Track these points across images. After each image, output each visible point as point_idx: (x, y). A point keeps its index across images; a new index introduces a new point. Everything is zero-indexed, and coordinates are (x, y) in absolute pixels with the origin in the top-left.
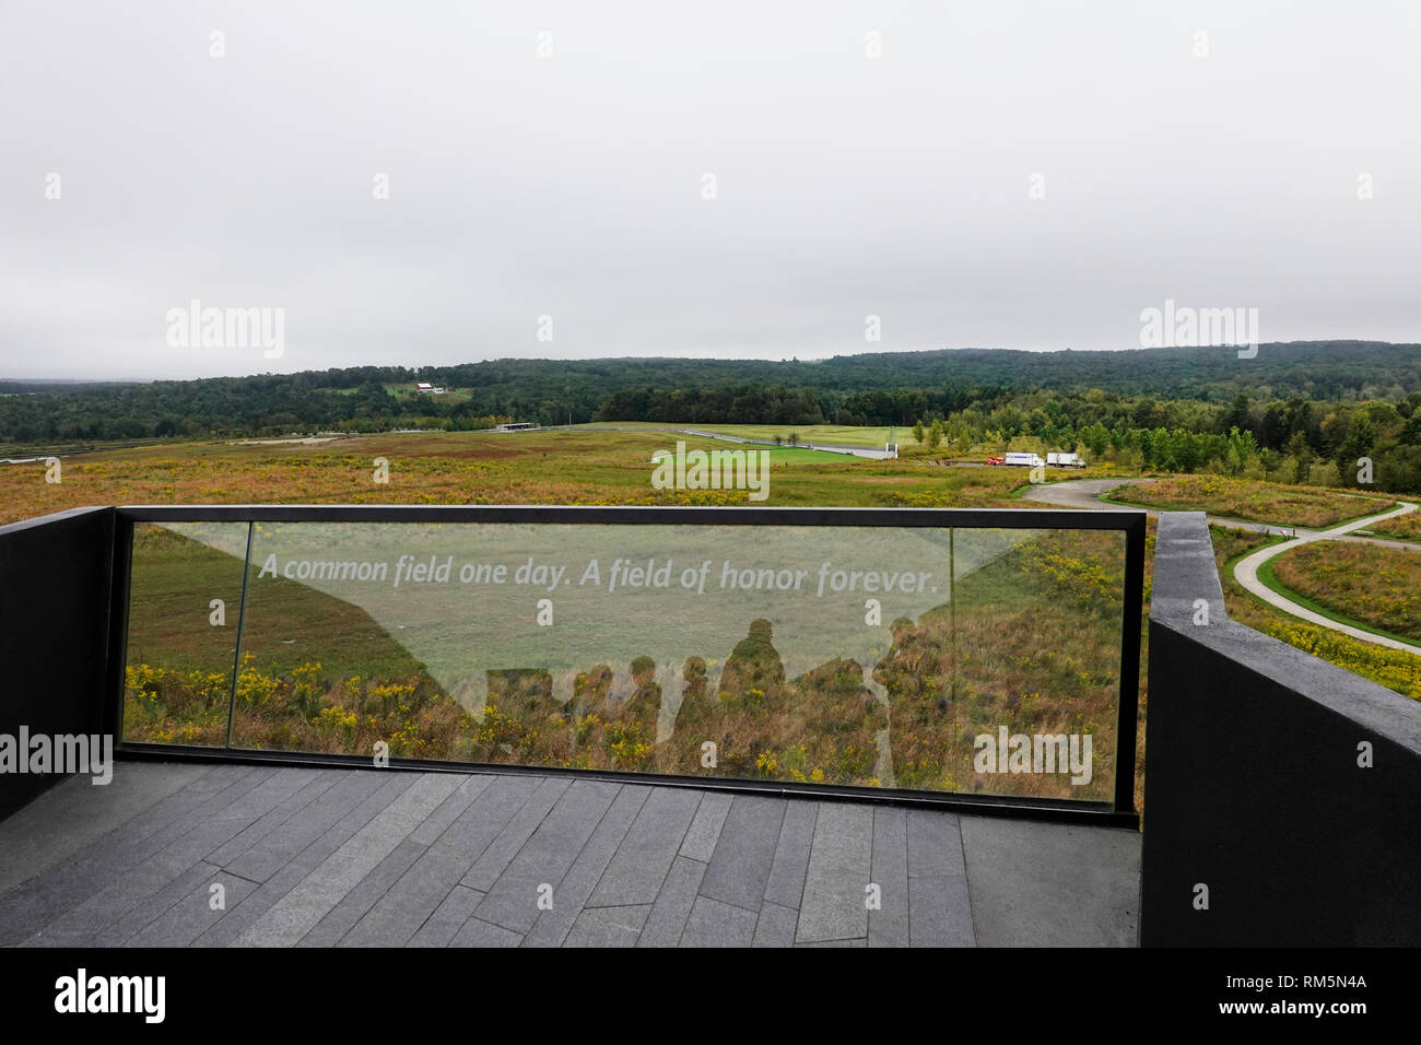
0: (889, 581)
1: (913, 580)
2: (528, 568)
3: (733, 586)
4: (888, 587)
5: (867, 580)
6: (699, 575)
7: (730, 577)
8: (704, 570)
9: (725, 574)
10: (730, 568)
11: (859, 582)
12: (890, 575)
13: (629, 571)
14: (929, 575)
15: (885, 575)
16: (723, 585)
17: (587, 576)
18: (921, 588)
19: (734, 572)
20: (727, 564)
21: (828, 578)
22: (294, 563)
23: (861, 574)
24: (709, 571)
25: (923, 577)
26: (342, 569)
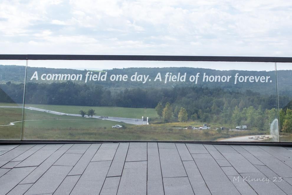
0: (257, 79)
1: (264, 79)
2: (135, 76)
3: (207, 81)
4: (257, 81)
5: (250, 79)
6: (196, 77)
7: (206, 78)
8: (197, 76)
9: (204, 77)
10: (206, 75)
11: (248, 79)
12: (257, 78)
13: (172, 77)
14: (269, 77)
15: (256, 77)
16: (204, 81)
17: (157, 78)
18: (267, 81)
19: (207, 77)
20: (205, 74)
21: (238, 78)
22: (45, 75)
23: (248, 77)
24: (199, 76)
25: (267, 78)
26: (64, 77)
